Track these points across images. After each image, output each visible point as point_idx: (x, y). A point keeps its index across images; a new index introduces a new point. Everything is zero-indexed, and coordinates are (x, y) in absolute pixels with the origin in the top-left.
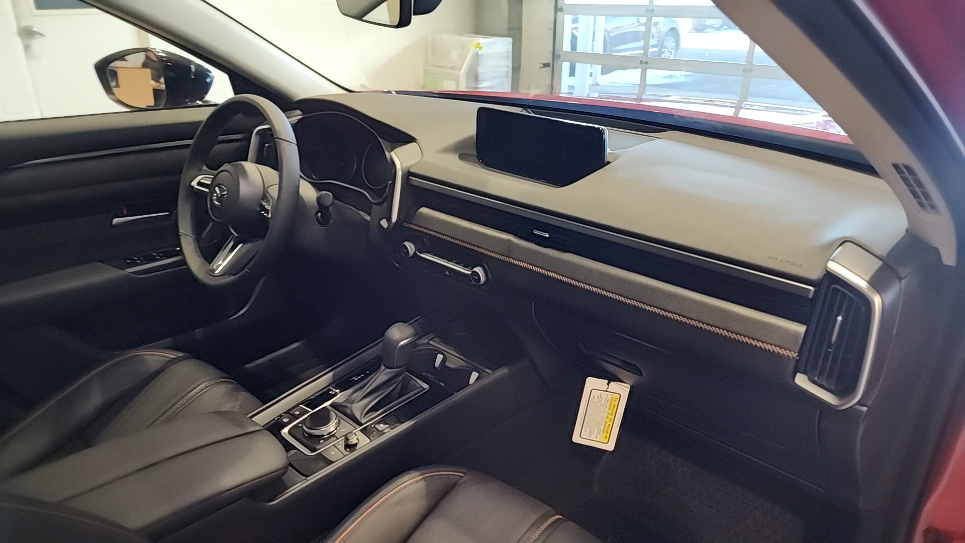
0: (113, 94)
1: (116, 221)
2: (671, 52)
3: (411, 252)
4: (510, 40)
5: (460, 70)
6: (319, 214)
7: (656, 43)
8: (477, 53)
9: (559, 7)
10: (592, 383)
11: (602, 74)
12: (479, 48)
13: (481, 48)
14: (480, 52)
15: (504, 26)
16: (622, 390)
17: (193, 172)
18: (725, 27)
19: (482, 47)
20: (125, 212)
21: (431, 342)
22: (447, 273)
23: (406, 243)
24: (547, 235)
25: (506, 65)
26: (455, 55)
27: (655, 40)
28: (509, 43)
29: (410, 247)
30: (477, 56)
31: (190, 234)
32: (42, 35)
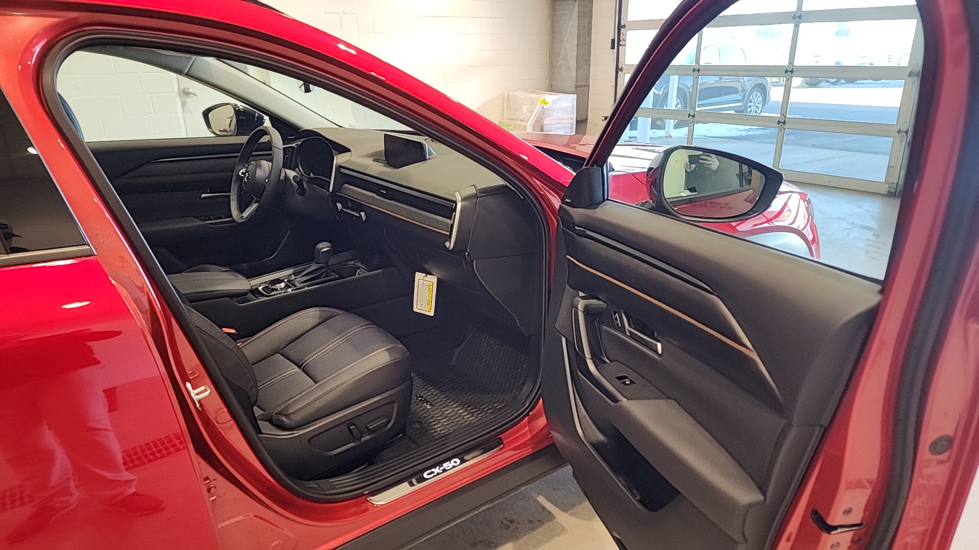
0: (211, 129)
1: (203, 195)
2: (757, 107)
3: (339, 209)
4: (575, 96)
5: (528, 121)
6: (299, 190)
7: (741, 98)
8: (543, 107)
9: (620, 67)
10: (419, 276)
11: (674, 128)
12: (545, 103)
13: (546, 104)
14: (545, 107)
15: (571, 84)
16: (433, 280)
17: (240, 167)
18: (843, 81)
19: (548, 103)
20: (208, 191)
21: (356, 264)
22: (354, 218)
23: (338, 204)
24: (385, 192)
25: (571, 117)
26: (525, 109)
27: (740, 95)
28: (573, 99)
29: (339, 206)
30: (543, 111)
31: (236, 200)
32: (195, 95)
